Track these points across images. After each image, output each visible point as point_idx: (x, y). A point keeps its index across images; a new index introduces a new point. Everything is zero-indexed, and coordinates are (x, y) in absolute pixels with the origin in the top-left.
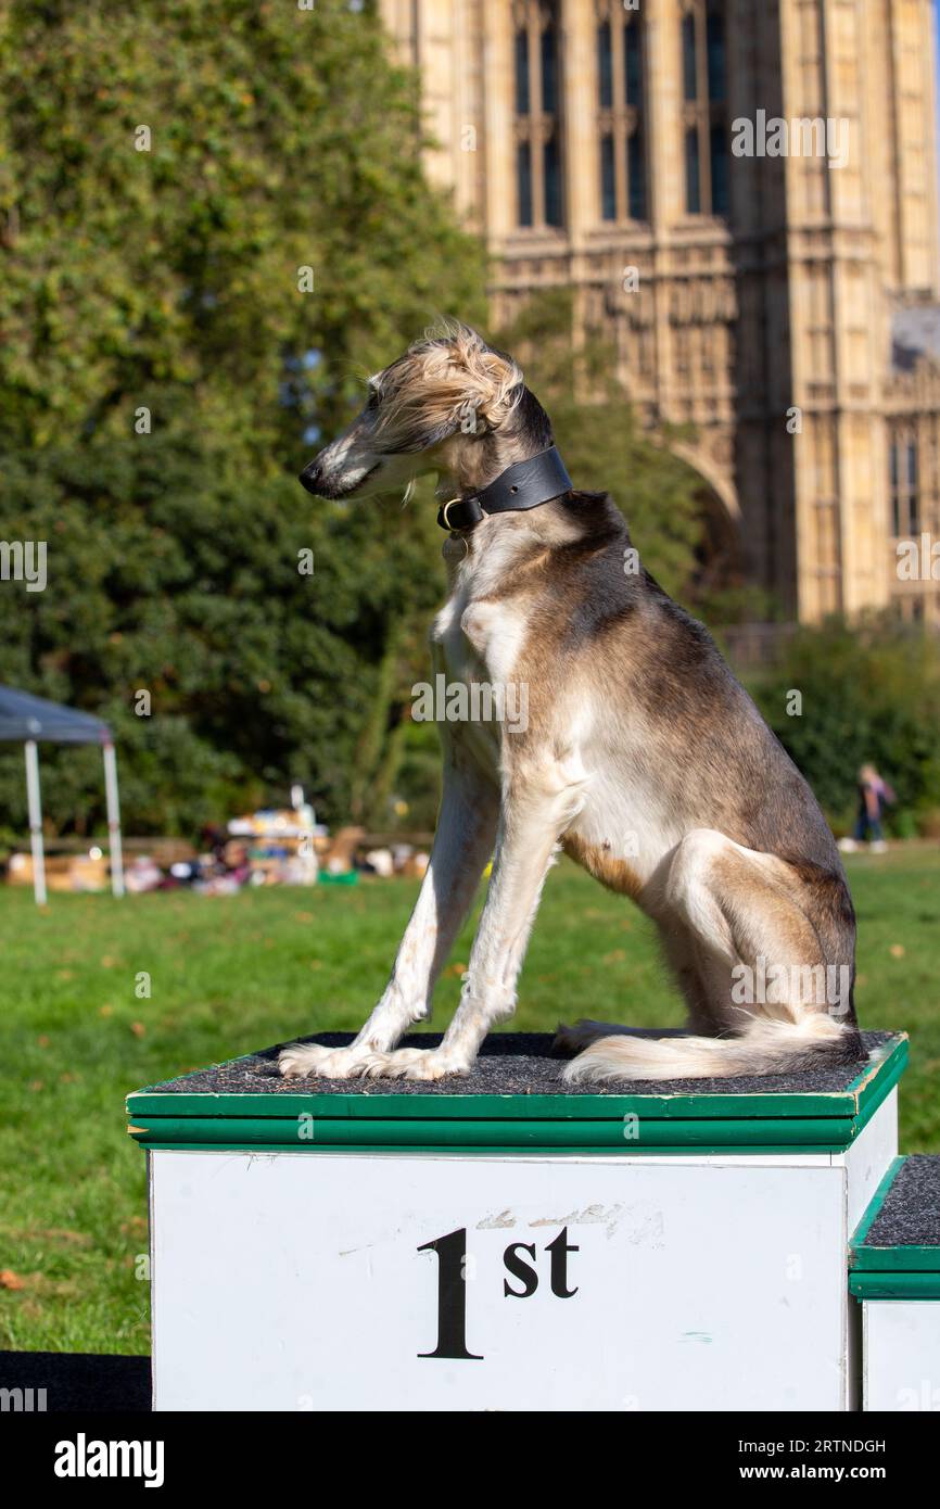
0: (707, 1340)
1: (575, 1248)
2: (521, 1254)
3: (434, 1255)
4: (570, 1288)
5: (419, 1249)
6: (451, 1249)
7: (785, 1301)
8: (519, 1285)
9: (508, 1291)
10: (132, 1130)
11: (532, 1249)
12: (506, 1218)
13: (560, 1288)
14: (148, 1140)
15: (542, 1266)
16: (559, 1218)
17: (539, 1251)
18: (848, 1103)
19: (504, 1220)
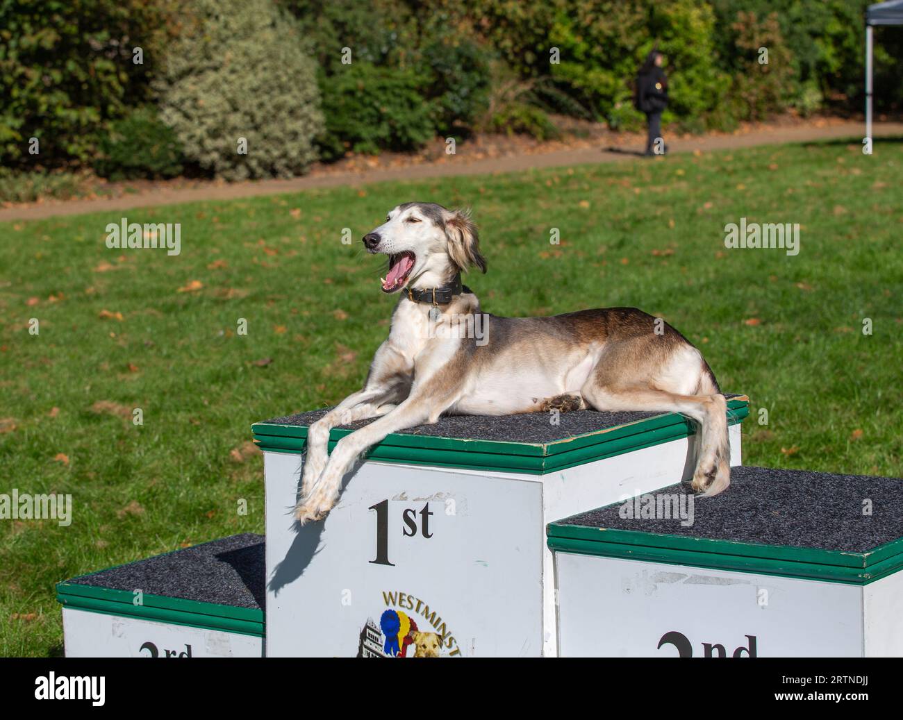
0: (486, 565)
1: (432, 514)
2: (410, 514)
3: (375, 512)
4: (430, 534)
5: (370, 508)
6: (382, 509)
7: (518, 549)
8: (409, 531)
9: (405, 533)
10: (255, 441)
11: (414, 512)
12: (404, 496)
13: (426, 534)
14: (263, 446)
15: (418, 521)
16: (425, 497)
17: (417, 513)
18: (541, 450)
19: (403, 497)
